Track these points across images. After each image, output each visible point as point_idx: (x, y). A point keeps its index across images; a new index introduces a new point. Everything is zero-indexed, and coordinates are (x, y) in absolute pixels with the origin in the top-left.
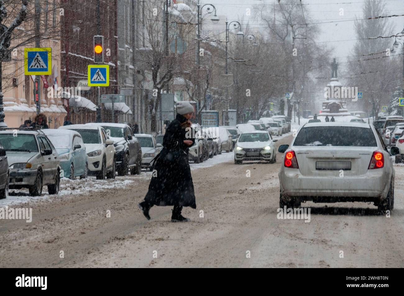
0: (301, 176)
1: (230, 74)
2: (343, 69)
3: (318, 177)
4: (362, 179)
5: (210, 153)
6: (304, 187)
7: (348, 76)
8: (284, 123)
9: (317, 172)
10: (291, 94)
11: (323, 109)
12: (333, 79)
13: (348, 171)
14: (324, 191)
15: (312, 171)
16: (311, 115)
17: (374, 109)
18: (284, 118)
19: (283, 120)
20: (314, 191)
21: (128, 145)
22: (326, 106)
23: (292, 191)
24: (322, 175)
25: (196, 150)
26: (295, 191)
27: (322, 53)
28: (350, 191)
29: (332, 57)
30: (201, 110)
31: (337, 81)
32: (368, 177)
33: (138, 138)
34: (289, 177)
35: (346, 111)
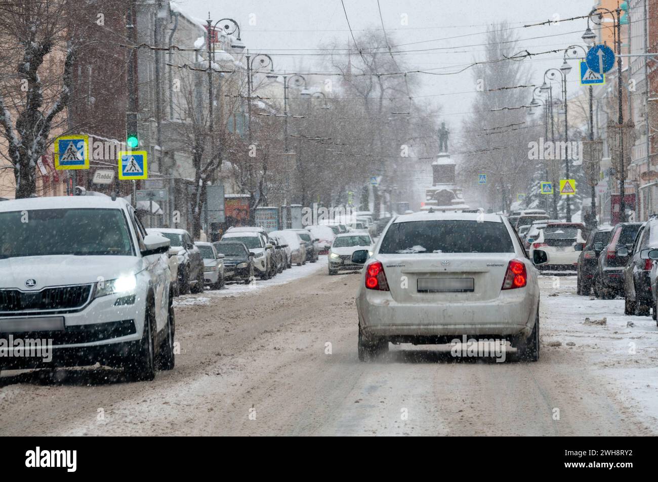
0: (393, 304)
1: (292, 152)
2: (456, 139)
3: (422, 305)
4: (492, 306)
5: (279, 266)
6: (399, 322)
7: (464, 149)
8: (371, 222)
9: (420, 295)
10: (379, 179)
11: (428, 200)
12: (441, 154)
13: (469, 294)
14: (432, 327)
15: (411, 294)
16: (408, 209)
17: (504, 199)
18: (370, 215)
19: (370, 219)
20: (414, 327)
21: (189, 255)
22: (432, 196)
23: (379, 327)
24: (428, 301)
25: (263, 262)
26: (383, 328)
27: (424, 114)
28: (474, 326)
29: (439, 121)
30: (256, 207)
31: (448, 156)
32: (502, 302)
33: (200, 247)
34: (373, 306)
35: (462, 203)
